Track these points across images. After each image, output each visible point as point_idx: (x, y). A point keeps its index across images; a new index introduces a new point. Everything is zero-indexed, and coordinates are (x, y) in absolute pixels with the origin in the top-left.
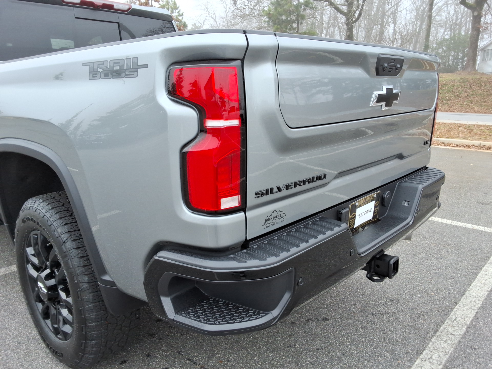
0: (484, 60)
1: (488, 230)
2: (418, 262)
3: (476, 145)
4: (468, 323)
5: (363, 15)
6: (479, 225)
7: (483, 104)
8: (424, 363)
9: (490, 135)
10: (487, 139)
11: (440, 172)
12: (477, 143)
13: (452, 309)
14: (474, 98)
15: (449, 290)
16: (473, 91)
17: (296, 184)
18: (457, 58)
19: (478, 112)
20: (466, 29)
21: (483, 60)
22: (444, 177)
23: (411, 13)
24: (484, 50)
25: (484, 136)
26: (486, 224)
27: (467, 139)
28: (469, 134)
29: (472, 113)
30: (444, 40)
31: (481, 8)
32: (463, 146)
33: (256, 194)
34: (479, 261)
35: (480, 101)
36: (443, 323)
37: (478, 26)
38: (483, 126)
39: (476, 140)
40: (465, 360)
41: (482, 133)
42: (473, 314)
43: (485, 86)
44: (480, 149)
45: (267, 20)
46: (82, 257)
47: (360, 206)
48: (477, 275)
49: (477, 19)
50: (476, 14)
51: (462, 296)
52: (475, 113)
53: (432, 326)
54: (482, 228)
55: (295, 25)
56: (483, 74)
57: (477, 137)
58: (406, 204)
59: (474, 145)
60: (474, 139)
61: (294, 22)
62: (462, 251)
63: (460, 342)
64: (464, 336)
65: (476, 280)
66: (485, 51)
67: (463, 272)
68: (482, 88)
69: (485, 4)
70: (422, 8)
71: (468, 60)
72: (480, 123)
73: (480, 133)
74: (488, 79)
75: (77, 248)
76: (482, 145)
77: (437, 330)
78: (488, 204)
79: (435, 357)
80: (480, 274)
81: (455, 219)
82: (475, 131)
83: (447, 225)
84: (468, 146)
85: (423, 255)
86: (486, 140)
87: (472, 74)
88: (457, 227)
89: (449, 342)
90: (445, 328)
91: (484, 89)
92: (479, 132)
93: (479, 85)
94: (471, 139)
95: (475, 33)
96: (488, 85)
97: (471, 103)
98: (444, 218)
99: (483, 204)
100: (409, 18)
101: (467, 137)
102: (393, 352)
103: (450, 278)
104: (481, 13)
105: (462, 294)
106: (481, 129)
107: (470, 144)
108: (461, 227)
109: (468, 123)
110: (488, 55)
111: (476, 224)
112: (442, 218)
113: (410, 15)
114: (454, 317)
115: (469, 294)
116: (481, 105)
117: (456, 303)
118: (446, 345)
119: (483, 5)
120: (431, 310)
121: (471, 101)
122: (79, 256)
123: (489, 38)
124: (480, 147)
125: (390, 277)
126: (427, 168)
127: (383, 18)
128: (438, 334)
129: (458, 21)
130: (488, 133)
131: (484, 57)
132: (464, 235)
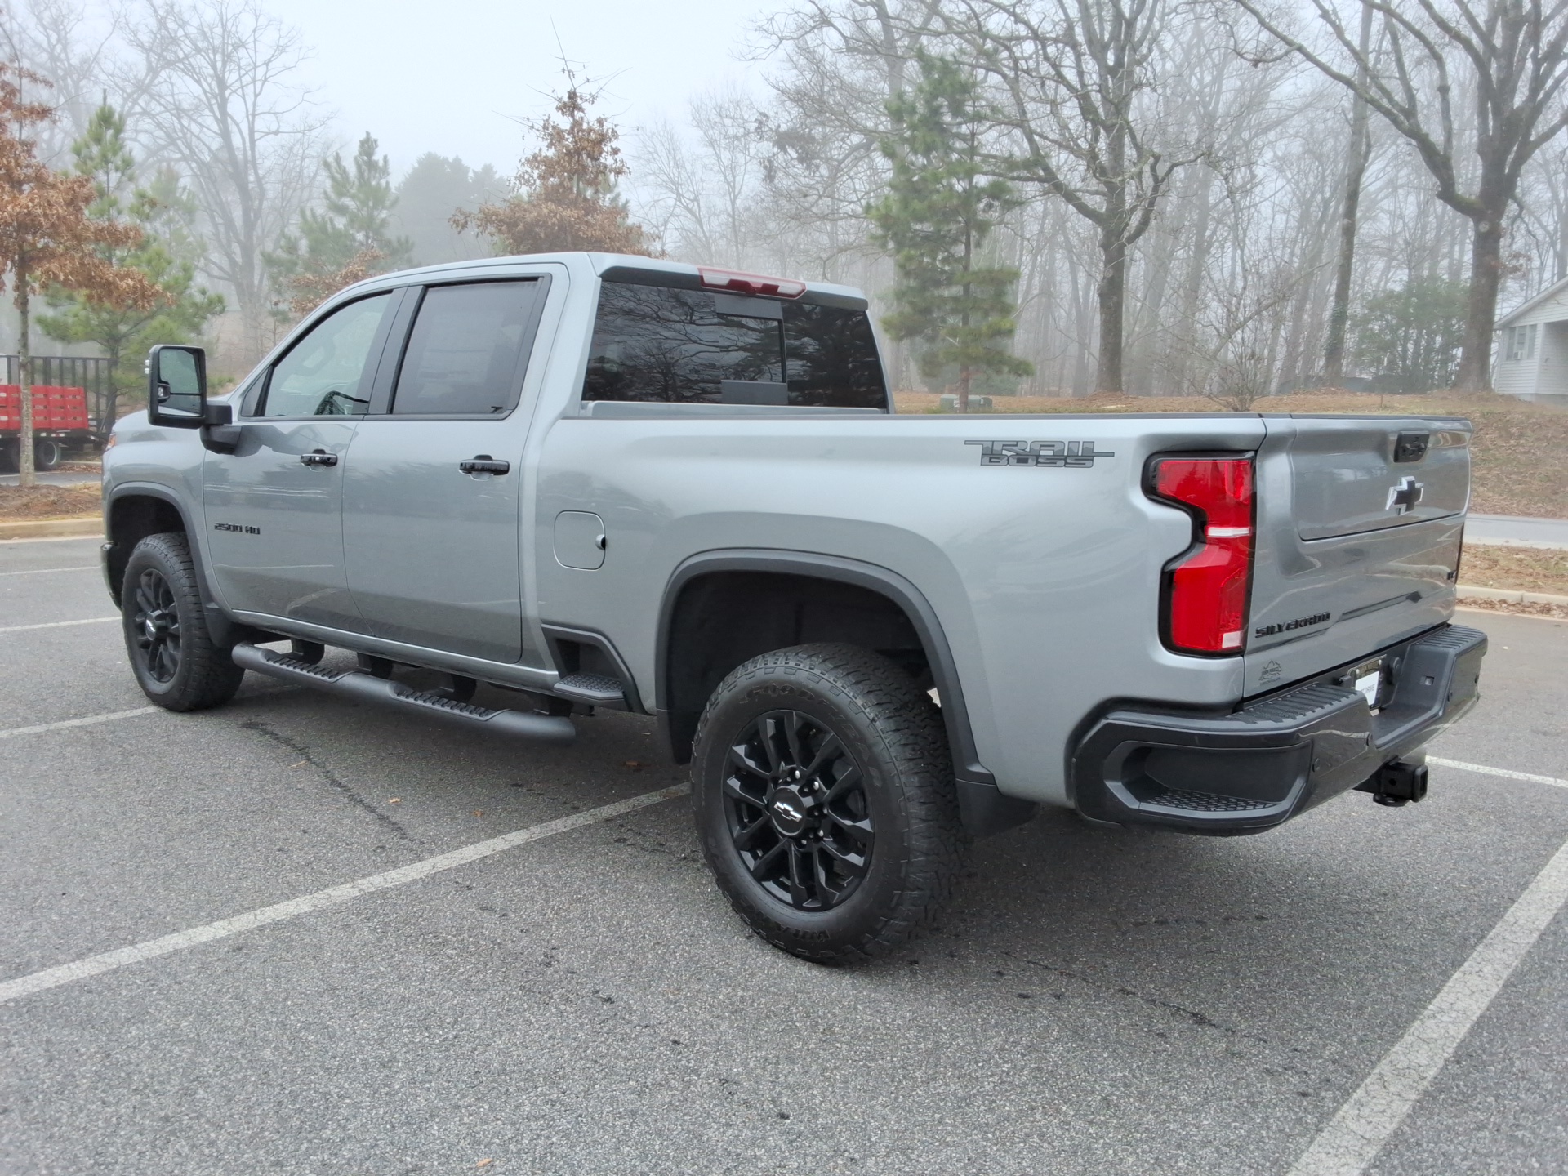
0: (1511, 356)
1: (1562, 783)
2: (1419, 836)
3: (1510, 601)
4: (1542, 928)
5: (1153, 223)
6: (1541, 774)
7: (1517, 488)
8: (1468, 977)
9: (1545, 576)
10: (1540, 587)
11: (1475, 632)
12: (1513, 595)
13: (1506, 909)
14: (1490, 469)
15: (1495, 880)
16: (1486, 450)
17: (1298, 624)
18: (1429, 349)
19: (1504, 511)
20: (1451, 265)
21: (1509, 357)
22: (1483, 642)
23: (1287, 212)
24: (1509, 326)
25: (1531, 579)
26: (1560, 773)
27: (1486, 585)
28: (1488, 573)
29: (1485, 512)
30: (1391, 295)
31: (1499, 213)
32: (1475, 602)
33: (1258, 632)
34: (1550, 838)
35: (1507, 480)
36: (1492, 927)
37: (1493, 263)
38: (1525, 551)
39: (1509, 587)
40: (1543, 974)
41: (1523, 570)
42: (1550, 916)
43: (1521, 435)
44: (1523, 611)
45: (880, 232)
46: (905, 745)
47: (1361, 677)
48: (1548, 860)
49: (1487, 243)
50: (1484, 227)
51: (1523, 890)
52: (1496, 513)
53: (1472, 931)
54: (1550, 781)
55: (960, 250)
56: (1510, 399)
57: (1511, 580)
58: (1427, 683)
59: (1504, 602)
60: (1502, 586)
61: (955, 241)
62: (1511, 820)
63: (1529, 952)
64: (1536, 945)
65: (1548, 867)
66: (1513, 329)
67: (1520, 854)
68: (1513, 442)
69: (1510, 201)
70: (1319, 197)
71: (1466, 357)
72: (1515, 543)
73: (1518, 569)
74: (1528, 417)
75: (897, 730)
76: (1526, 602)
77: (1483, 937)
78: (1558, 735)
79: (1488, 969)
80: (1554, 858)
81: (1486, 762)
82: (1503, 563)
83: (1470, 773)
84: (1490, 604)
85: (1428, 825)
86: (1535, 587)
87: (1480, 399)
88: (1491, 777)
89: (1510, 952)
90: (1498, 934)
91: (1518, 445)
92: (1515, 567)
93: (1503, 433)
94: (1496, 585)
95: (1483, 281)
96: (1529, 433)
97: (1483, 485)
98: (1460, 759)
99: (1545, 734)
100: (1282, 226)
101: (1483, 578)
102: (1407, 962)
103: (1494, 863)
104: (1499, 225)
105: (1524, 887)
106: (1521, 561)
107: (1496, 599)
108: (1503, 778)
109: (1481, 543)
110: (1521, 343)
111: (1534, 773)
112: (1454, 759)
113: (1284, 217)
114: (1512, 920)
115: (1537, 887)
116: (1511, 490)
117: (1513, 901)
118: (1504, 956)
119: (1505, 204)
120: (1465, 909)
121: (1480, 478)
122: (903, 742)
123: (1522, 289)
124: (1521, 606)
125: (1415, 800)
126: (1449, 625)
127: (1201, 227)
128: (1485, 941)
129: (1428, 237)
130: (1539, 570)
131: (1510, 347)
132: (1511, 793)
